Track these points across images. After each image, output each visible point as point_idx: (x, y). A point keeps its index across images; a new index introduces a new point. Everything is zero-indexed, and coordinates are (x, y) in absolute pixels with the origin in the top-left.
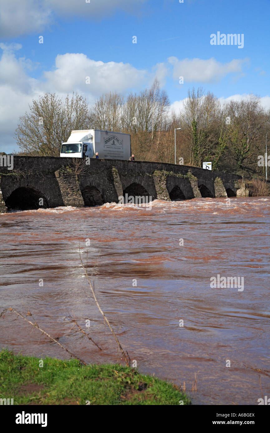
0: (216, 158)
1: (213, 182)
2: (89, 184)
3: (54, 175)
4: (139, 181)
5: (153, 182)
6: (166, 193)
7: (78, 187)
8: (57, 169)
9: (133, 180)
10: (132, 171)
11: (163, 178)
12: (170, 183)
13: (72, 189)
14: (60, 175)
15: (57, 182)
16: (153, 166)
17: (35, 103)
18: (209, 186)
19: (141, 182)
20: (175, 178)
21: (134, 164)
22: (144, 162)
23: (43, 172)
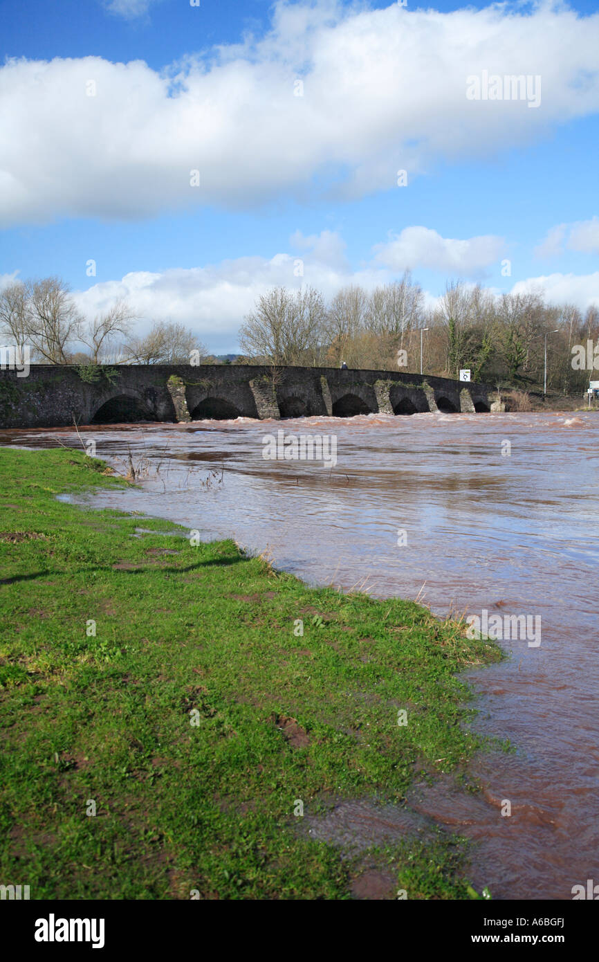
0: (478, 365)
1: (459, 394)
2: (291, 395)
3: (249, 385)
4: (356, 391)
5: (374, 393)
6: (389, 406)
7: (275, 398)
8: (252, 378)
9: (347, 391)
10: (347, 381)
11: (386, 389)
12: (396, 395)
13: (268, 400)
14: (255, 386)
15: (251, 392)
16: (375, 375)
17: (262, 299)
18: (452, 398)
19: (359, 393)
20: (404, 389)
21: (350, 372)
22: (362, 370)
23: (235, 381)
